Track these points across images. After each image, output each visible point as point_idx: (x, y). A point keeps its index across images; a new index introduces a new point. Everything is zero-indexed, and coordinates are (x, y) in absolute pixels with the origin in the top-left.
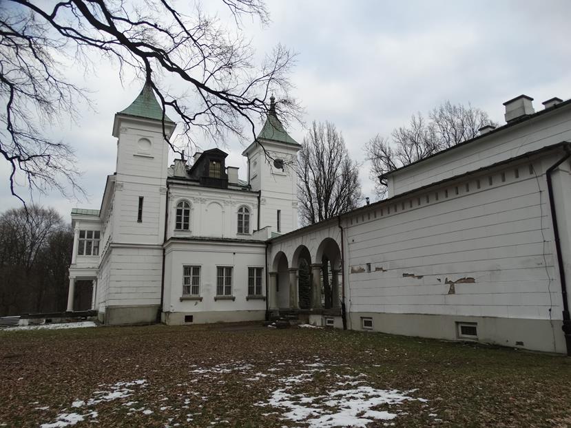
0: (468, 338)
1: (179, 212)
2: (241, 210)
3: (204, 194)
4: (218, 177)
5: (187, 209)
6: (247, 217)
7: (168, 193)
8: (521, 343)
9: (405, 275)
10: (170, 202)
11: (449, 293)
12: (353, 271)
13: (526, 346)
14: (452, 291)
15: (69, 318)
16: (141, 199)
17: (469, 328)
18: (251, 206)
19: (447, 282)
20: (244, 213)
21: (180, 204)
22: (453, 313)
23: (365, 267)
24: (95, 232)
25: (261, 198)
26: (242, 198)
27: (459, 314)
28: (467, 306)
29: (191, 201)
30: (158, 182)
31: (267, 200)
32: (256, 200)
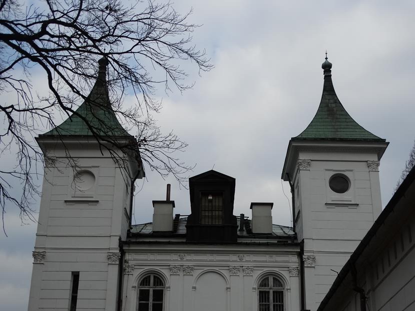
1: (143, 295)
2: (264, 282)
3: (188, 257)
4: (219, 222)
5: (158, 288)
6: (279, 296)
7: (122, 261)
10: (125, 278)
16: (76, 276)
18: (285, 274)
20: (271, 288)
21: (145, 281)
25: (306, 255)
26: (266, 258)
29: (165, 272)
30: (103, 243)
31: (318, 257)
32: (295, 259)
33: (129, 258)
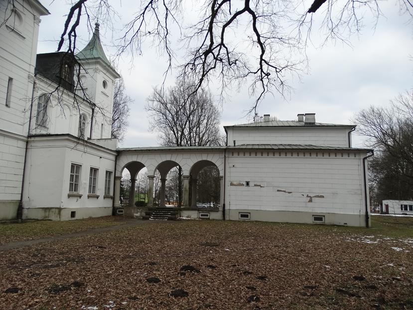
0: (318, 222)
4: (67, 80)
8: (346, 224)
9: (278, 191)
10: (34, 93)
11: (309, 202)
12: (232, 184)
13: (348, 225)
14: (311, 201)
17: (318, 218)
18: (88, 116)
19: (308, 196)
20: (82, 121)
22: (310, 211)
23: (245, 183)
25: (95, 111)
27: (314, 211)
28: (318, 208)
32: (91, 111)
33: (37, 82)
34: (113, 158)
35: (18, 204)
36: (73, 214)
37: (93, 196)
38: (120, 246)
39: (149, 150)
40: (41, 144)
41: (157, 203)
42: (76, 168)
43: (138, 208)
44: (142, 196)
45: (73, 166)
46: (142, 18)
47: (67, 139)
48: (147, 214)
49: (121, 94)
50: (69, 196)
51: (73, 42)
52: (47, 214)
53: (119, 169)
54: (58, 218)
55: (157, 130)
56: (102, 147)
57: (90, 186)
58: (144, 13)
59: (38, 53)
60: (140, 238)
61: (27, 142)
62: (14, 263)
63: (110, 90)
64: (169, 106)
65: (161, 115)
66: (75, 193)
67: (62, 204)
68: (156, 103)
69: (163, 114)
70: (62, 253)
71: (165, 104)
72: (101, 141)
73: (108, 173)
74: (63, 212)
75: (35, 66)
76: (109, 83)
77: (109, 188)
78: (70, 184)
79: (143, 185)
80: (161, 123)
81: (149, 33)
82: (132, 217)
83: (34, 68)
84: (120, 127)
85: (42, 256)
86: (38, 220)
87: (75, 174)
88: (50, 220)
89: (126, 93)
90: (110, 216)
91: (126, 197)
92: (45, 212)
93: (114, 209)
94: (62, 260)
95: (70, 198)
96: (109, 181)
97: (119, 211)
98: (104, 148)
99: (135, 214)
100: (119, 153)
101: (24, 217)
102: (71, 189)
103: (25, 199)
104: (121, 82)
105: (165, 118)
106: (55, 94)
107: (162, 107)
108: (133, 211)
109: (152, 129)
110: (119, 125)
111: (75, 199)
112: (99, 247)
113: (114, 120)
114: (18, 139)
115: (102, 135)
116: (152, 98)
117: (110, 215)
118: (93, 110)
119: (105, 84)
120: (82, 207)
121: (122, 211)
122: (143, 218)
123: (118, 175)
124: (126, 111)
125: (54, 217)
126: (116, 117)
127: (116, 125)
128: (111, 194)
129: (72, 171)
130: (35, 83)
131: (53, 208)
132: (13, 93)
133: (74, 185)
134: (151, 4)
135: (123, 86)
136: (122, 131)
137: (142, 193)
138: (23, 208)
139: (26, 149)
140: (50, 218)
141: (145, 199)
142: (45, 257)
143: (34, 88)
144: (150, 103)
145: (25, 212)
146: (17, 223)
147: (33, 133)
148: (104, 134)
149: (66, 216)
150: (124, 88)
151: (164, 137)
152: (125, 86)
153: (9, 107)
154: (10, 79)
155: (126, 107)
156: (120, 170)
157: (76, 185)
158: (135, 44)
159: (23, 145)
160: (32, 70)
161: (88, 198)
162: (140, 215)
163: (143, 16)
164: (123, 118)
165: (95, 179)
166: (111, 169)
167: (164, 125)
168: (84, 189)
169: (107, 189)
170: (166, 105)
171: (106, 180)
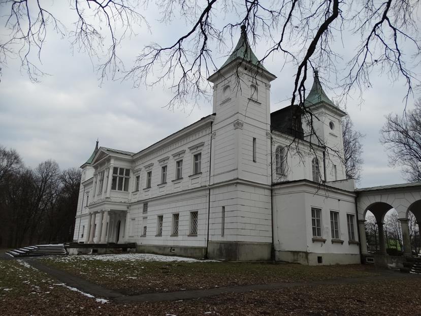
1: (277, 157)
2: (313, 162)
4: (297, 130)
5: (282, 155)
10: (272, 147)
15: (112, 249)
20: (315, 165)
21: (277, 150)
24: (126, 170)
30: (264, 127)
32: (322, 154)
33: (273, 136)
34: (352, 200)
35: (270, 246)
36: (320, 259)
37: (337, 241)
38: (382, 303)
39: (395, 188)
40: (282, 191)
41: (414, 251)
42: (316, 212)
43: (392, 258)
44: (392, 242)
45: (313, 210)
46: (366, 49)
47: (305, 185)
48: (405, 265)
49: (350, 131)
50: (314, 241)
51: (302, 95)
52: (296, 257)
53: (361, 212)
54: (306, 262)
55: (400, 164)
56: (338, 189)
57: (332, 231)
58: (367, 44)
59: (271, 113)
60: (406, 296)
61: (272, 190)
62: (279, 304)
63: (338, 130)
64: (411, 133)
65: (403, 145)
66: (318, 237)
67: (308, 248)
68: (392, 133)
69: (404, 144)
70: (319, 301)
71: (405, 132)
72: (336, 182)
73: (350, 217)
74: (310, 257)
75: (270, 124)
76: (336, 124)
77: (353, 233)
78: (313, 228)
79: (391, 229)
80: (404, 155)
81: (376, 61)
82: (387, 268)
83: (269, 126)
84: (354, 166)
85: (301, 300)
86: (289, 263)
87: (316, 218)
88: (299, 264)
89: (354, 129)
90: (358, 265)
91: (371, 243)
92: (294, 255)
93: (363, 257)
94: (322, 309)
95: (315, 243)
96: (352, 225)
97: (369, 260)
98: (341, 190)
99: (390, 265)
100: (358, 195)
101: (277, 259)
102: (314, 234)
103: (276, 242)
104: (348, 119)
105: (408, 148)
106: (293, 145)
107: (402, 136)
108: (386, 261)
109: (393, 163)
110: (352, 164)
111: (319, 244)
112: (358, 301)
113: (347, 160)
114: (264, 188)
115: (336, 177)
116: (387, 128)
117: (358, 263)
118: (324, 153)
119: (331, 125)
120: (327, 252)
121: (372, 260)
122: (401, 270)
123: (361, 218)
124: (358, 148)
125: (302, 261)
126: (348, 156)
127: (349, 164)
128: (357, 239)
129: (313, 215)
130: (272, 138)
131: (300, 252)
132: (257, 150)
133: (317, 230)
134: (374, 32)
135: (351, 123)
136: (357, 170)
137: (392, 239)
138: (275, 250)
139: (272, 196)
140: (299, 262)
141: (396, 246)
142: (304, 302)
143: (271, 142)
144: (386, 134)
145: (277, 254)
146: (272, 263)
147: (275, 181)
148: (338, 175)
149: (313, 262)
150: (352, 124)
151: (412, 171)
152: (353, 122)
153: (256, 162)
154: (254, 139)
155: (357, 144)
156: (363, 213)
157: (319, 230)
158: (362, 78)
159: (268, 192)
160: (269, 128)
161: (332, 243)
162: (397, 266)
163: (367, 48)
164: (356, 156)
165: (336, 223)
166: (352, 212)
167: (409, 157)
168: (327, 234)
169: (351, 234)
170: (407, 134)
171: (348, 224)
